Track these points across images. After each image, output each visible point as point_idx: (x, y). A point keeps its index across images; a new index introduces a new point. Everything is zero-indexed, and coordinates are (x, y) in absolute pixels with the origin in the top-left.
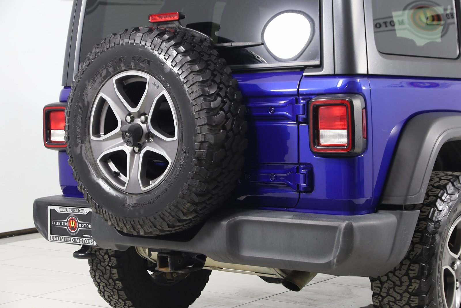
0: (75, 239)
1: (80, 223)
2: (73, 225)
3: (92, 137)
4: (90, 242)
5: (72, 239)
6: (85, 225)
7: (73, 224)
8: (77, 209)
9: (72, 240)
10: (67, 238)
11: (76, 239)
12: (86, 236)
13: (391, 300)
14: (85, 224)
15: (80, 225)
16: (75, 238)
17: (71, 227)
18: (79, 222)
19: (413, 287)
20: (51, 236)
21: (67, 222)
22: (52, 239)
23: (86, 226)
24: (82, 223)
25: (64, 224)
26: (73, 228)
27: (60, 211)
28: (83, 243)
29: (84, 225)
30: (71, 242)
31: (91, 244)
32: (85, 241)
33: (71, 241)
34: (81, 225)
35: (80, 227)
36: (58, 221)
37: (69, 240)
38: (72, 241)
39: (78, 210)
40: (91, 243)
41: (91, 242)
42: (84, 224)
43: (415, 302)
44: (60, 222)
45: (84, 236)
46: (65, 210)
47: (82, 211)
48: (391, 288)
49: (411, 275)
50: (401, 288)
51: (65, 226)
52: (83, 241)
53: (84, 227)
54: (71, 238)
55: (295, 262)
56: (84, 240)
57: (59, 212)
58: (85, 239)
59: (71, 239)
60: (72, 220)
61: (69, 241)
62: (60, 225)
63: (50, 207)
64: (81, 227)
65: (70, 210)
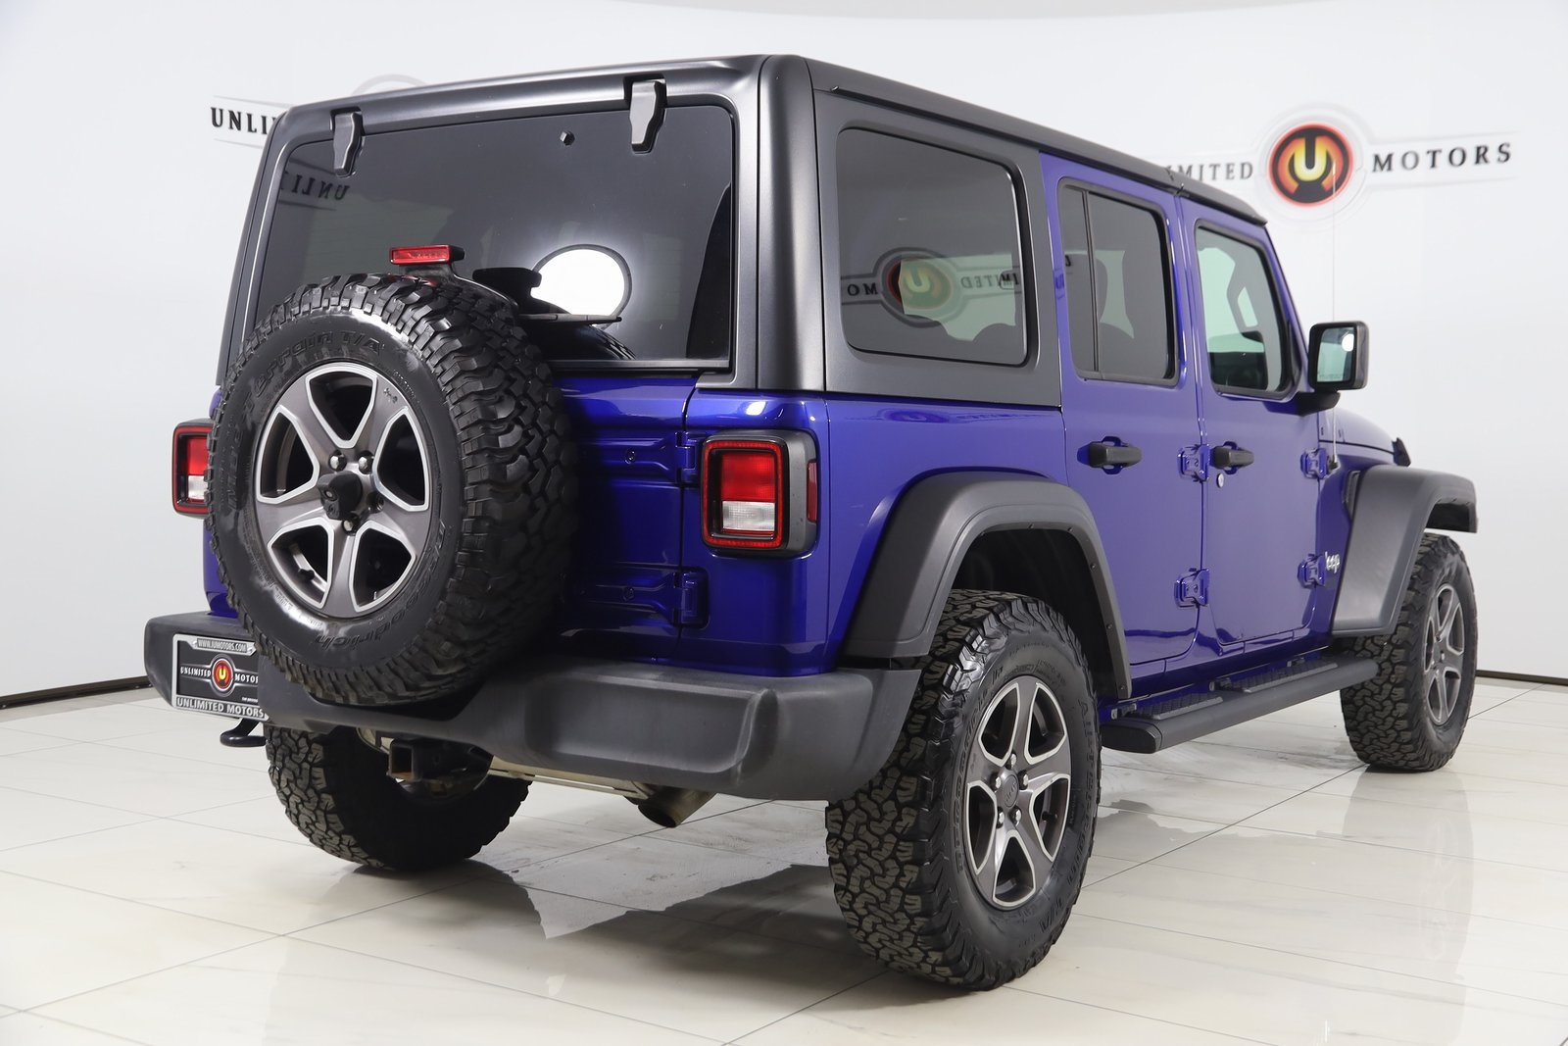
0: (225, 706)
1: (238, 673)
2: (222, 677)
3: (260, 498)
4: (256, 712)
5: (220, 704)
6: (247, 677)
7: (223, 675)
8: (232, 643)
9: (222, 708)
10: (211, 703)
11: (228, 706)
12: (249, 700)
13: (862, 849)
14: (247, 675)
15: (237, 678)
16: (227, 703)
17: (219, 681)
18: (236, 670)
19: (903, 824)
20: (177, 698)
21: (211, 669)
22: (180, 703)
23: (249, 679)
24: (241, 674)
25: (206, 673)
26: (222, 683)
27: (199, 647)
28: (241, 714)
29: (245, 678)
30: (218, 711)
31: (258, 717)
32: (246, 710)
33: (217, 708)
34: (240, 678)
35: (237, 682)
36: (195, 668)
37: (214, 707)
38: (219, 709)
39: (234, 646)
41: (259, 714)
42: (245, 674)
43: (906, 854)
44: (198, 668)
45: (244, 699)
46: (208, 645)
47: (243, 648)
48: (863, 824)
49: (901, 800)
50: (882, 825)
51: (206, 678)
52: (242, 709)
53: (245, 682)
54: (218, 703)
55: (661, 768)
56: (244, 709)
57: (197, 648)
58: (247, 707)
59: (217, 705)
60: (223, 665)
61: (214, 709)
62: (198, 676)
63: (177, 638)
64: (240, 682)
65: (218, 645)
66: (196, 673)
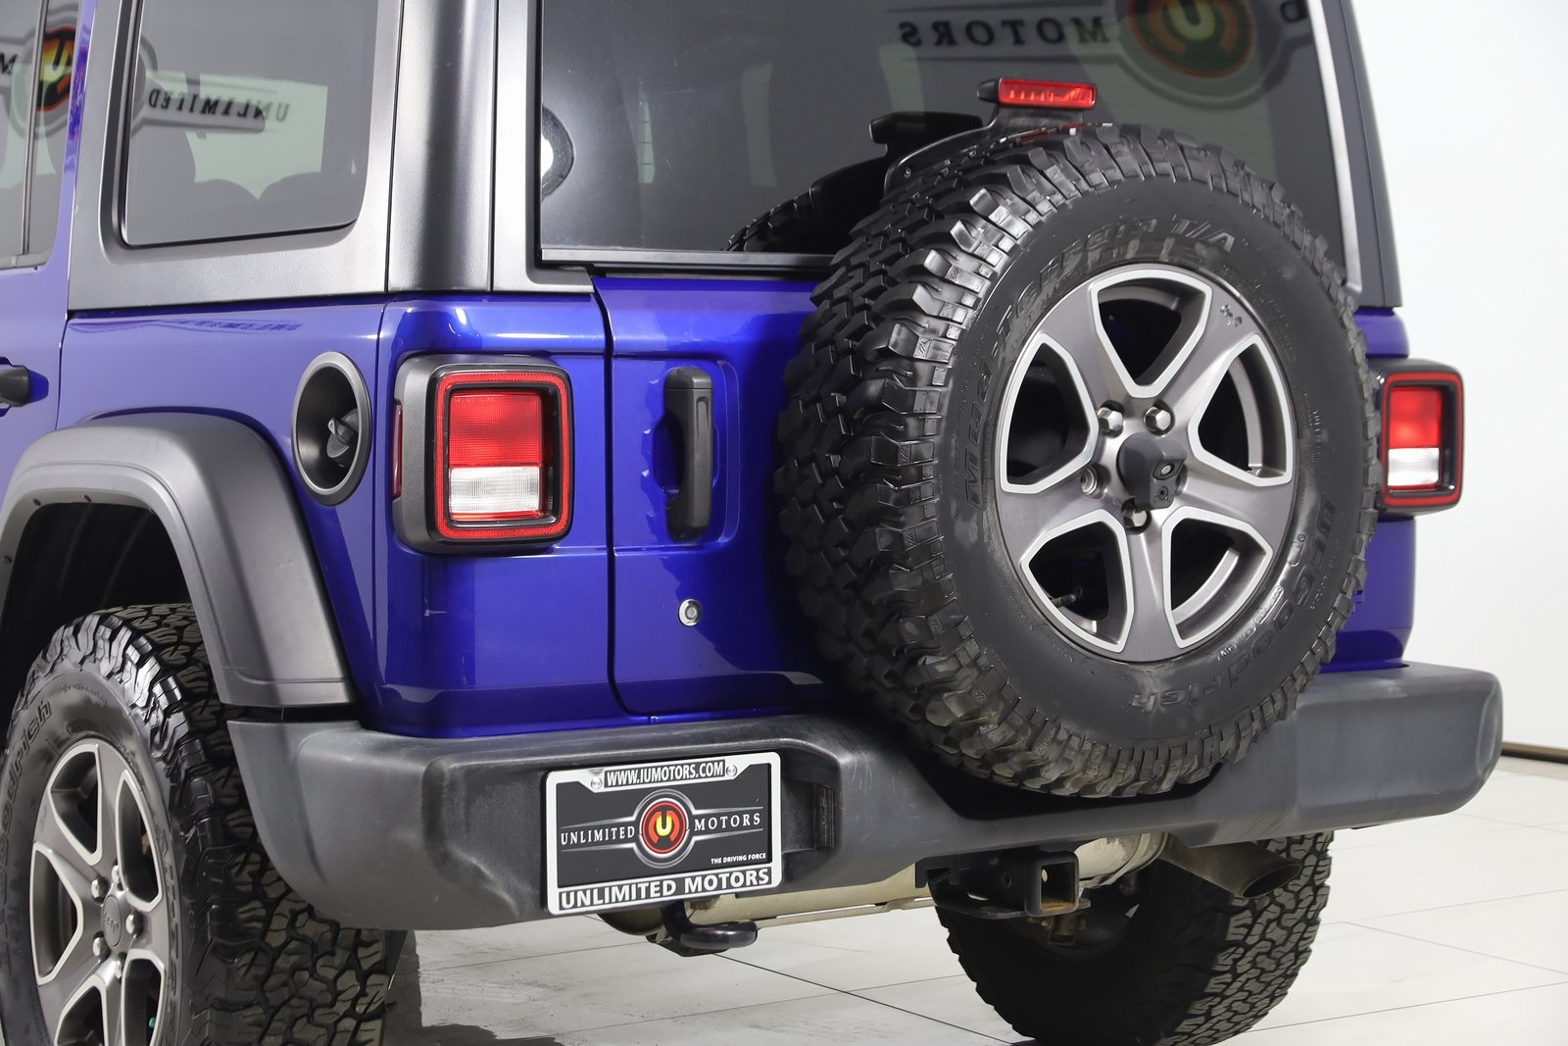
0: (680, 883)
1: (700, 817)
2: (663, 832)
3: (1005, 486)
4: (751, 877)
5: (665, 884)
6: (724, 818)
7: (664, 826)
8: (690, 765)
9: (669, 888)
10: (643, 887)
11: (688, 881)
14: (724, 814)
15: (699, 825)
16: (684, 879)
17: (655, 839)
18: (695, 812)
20: (560, 894)
21: (635, 824)
22: (568, 902)
23: (728, 822)
24: (707, 817)
25: (622, 833)
26: (664, 843)
27: (606, 786)
28: (719, 887)
29: (720, 822)
30: (661, 896)
31: (758, 885)
32: (728, 879)
33: (661, 891)
34: (705, 824)
35: (700, 833)
36: (593, 829)
37: (653, 889)
38: (665, 892)
39: (697, 769)
40: (755, 883)
41: (758, 878)
42: (718, 816)
44: (604, 827)
45: (718, 861)
46: (633, 777)
47: (718, 769)
51: (626, 840)
52: (720, 881)
53: (719, 829)
54: (661, 881)
56: (724, 877)
57: (603, 789)
58: (731, 873)
59: (661, 886)
60: (664, 809)
61: (652, 894)
62: (604, 842)
63: (556, 779)
64: (707, 831)
65: (657, 774)
66: (598, 836)
